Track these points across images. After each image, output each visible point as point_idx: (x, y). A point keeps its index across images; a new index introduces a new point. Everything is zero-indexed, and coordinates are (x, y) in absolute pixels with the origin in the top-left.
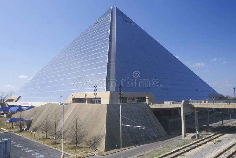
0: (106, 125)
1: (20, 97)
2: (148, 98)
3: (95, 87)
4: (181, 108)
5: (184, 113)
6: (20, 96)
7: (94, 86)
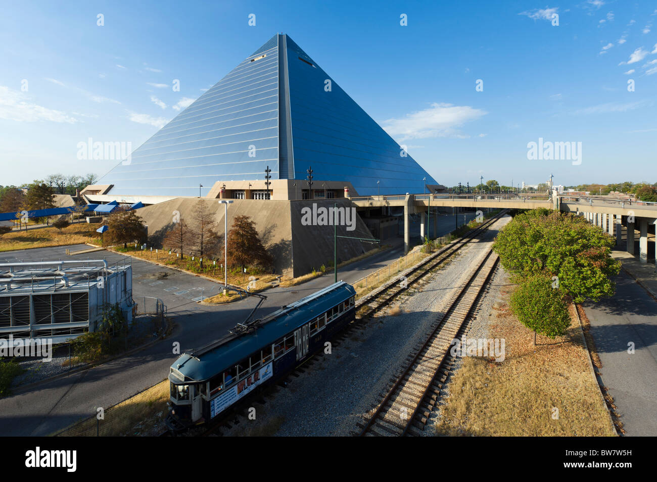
0: (291, 235)
1: (111, 187)
2: (347, 191)
3: (268, 171)
4: (405, 207)
5: (408, 215)
6: (112, 184)
7: (266, 171)
